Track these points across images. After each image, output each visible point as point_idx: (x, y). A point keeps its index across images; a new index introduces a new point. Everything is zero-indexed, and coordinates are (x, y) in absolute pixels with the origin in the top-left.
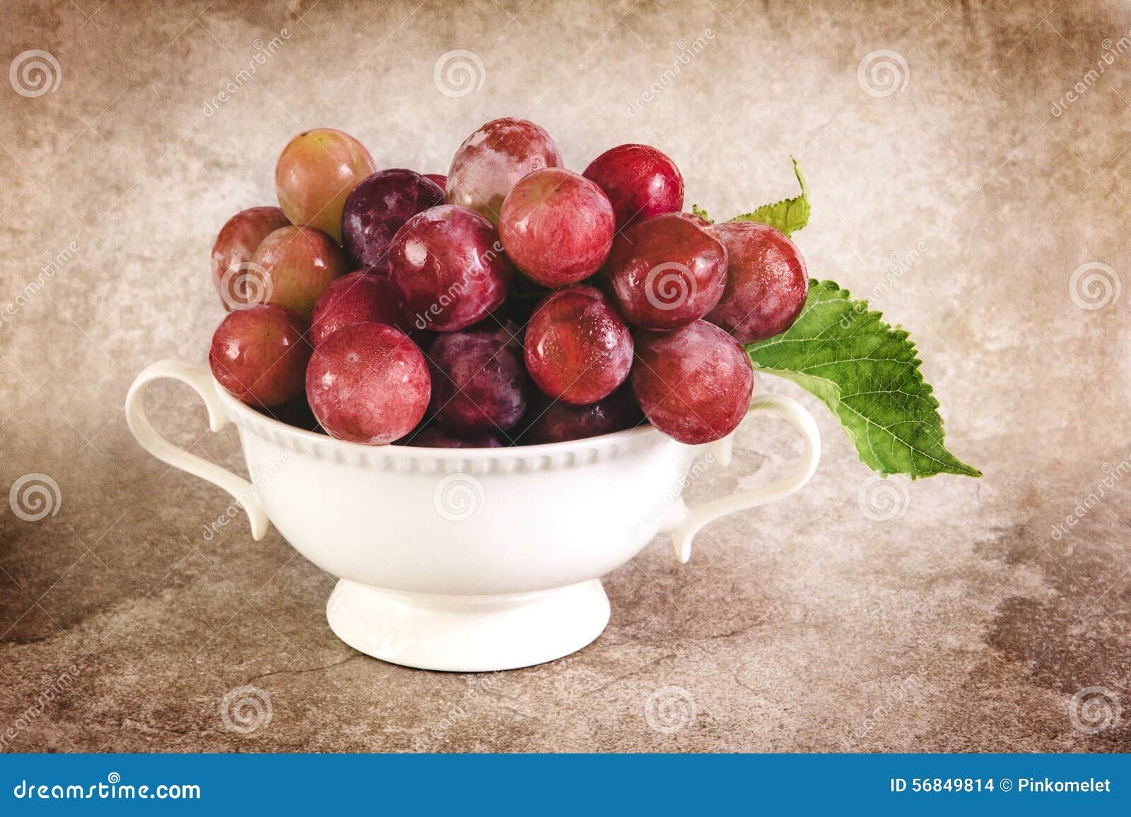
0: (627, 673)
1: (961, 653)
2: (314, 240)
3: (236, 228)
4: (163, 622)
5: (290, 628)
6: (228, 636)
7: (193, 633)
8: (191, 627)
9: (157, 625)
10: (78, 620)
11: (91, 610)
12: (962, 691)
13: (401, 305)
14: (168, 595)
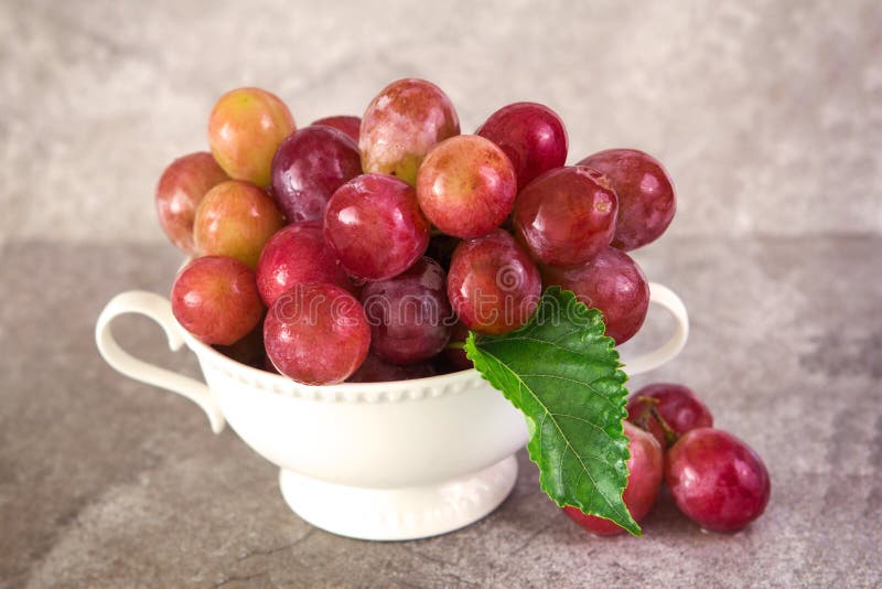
0: (542, 527)
1: (812, 477)
2: (251, 194)
3: (175, 178)
4: (146, 509)
5: (254, 504)
6: (203, 519)
7: (174, 519)
8: (171, 512)
9: (142, 513)
10: (74, 514)
11: (82, 502)
12: (821, 517)
13: (338, 262)
14: (145, 479)
